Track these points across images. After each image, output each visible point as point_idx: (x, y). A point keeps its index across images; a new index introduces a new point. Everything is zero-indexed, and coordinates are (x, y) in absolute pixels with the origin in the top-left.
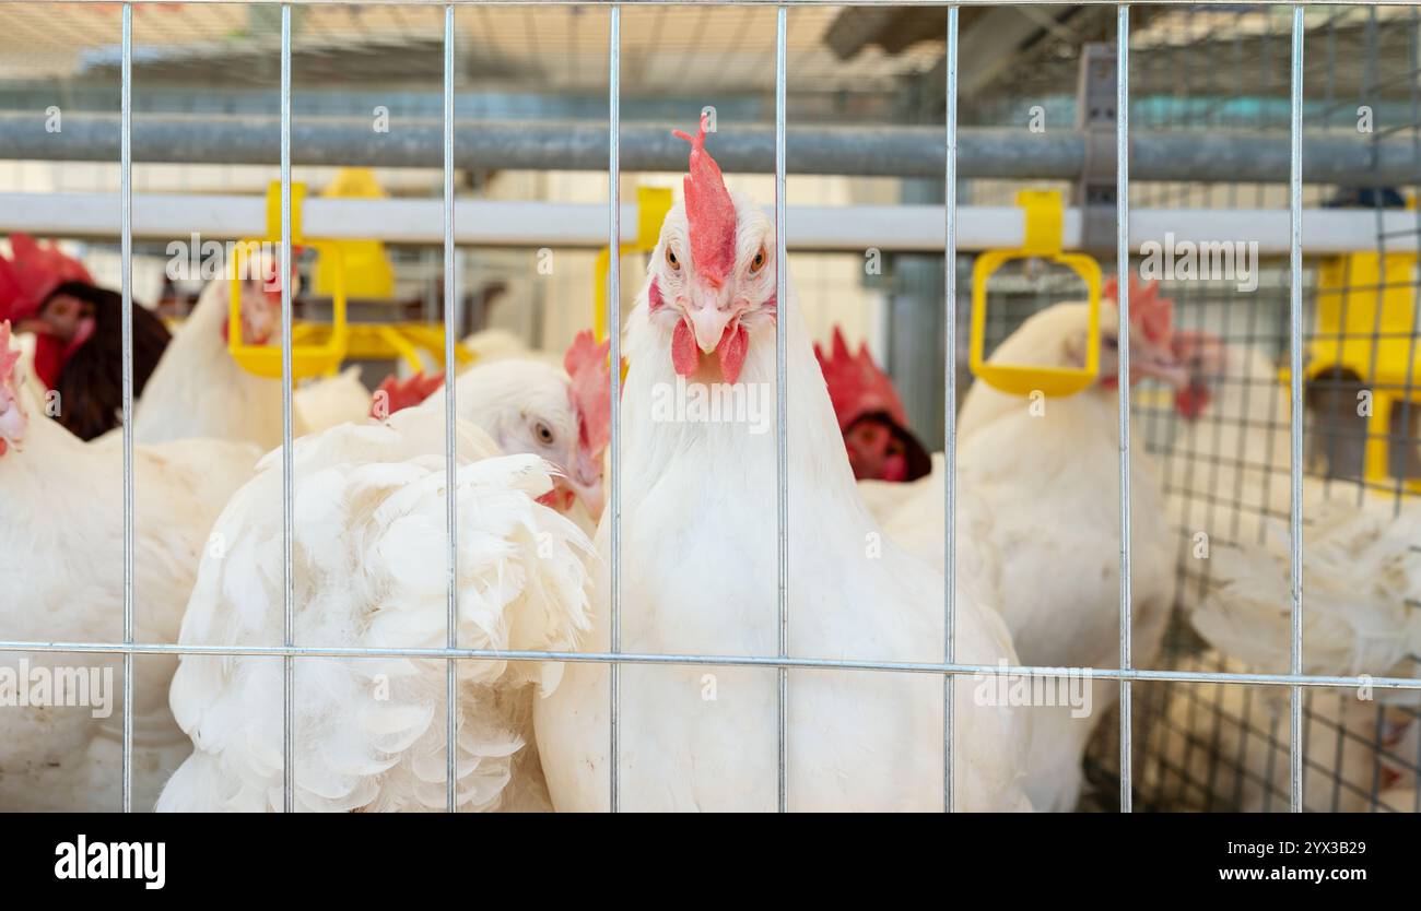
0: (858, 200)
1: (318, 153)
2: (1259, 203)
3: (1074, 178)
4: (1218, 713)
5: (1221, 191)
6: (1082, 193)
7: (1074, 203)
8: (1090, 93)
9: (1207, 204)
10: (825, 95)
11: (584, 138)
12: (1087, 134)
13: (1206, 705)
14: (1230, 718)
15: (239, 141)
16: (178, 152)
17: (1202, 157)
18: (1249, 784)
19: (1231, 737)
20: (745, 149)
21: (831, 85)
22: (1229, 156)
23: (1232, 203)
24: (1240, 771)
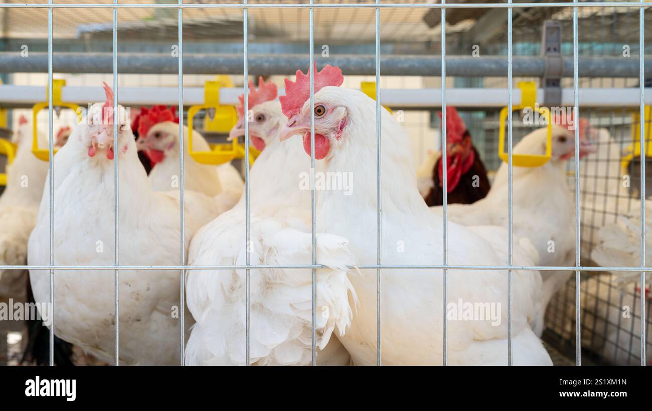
0: (426, 86)
1: (226, 69)
2: (613, 86)
3: (541, 76)
4: (597, 299)
5: (597, 81)
6: (544, 82)
7: (541, 86)
8: (547, 41)
9: (590, 86)
10: (422, 43)
11: (339, 62)
12: (546, 58)
13: (592, 296)
14: (603, 301)
15: (193, 64)
16: (166, 69)
17: (592, 67)
18: (610, 328)
19: (603, 309)
20: (406, 65)
21: (425, 39)
22: (603, 67)
23: (601, 86)
24: (607, 322)
